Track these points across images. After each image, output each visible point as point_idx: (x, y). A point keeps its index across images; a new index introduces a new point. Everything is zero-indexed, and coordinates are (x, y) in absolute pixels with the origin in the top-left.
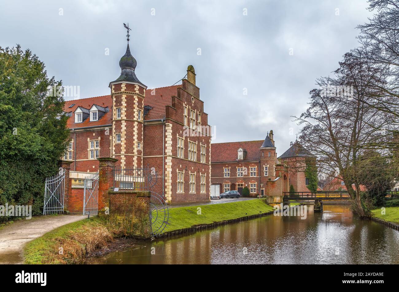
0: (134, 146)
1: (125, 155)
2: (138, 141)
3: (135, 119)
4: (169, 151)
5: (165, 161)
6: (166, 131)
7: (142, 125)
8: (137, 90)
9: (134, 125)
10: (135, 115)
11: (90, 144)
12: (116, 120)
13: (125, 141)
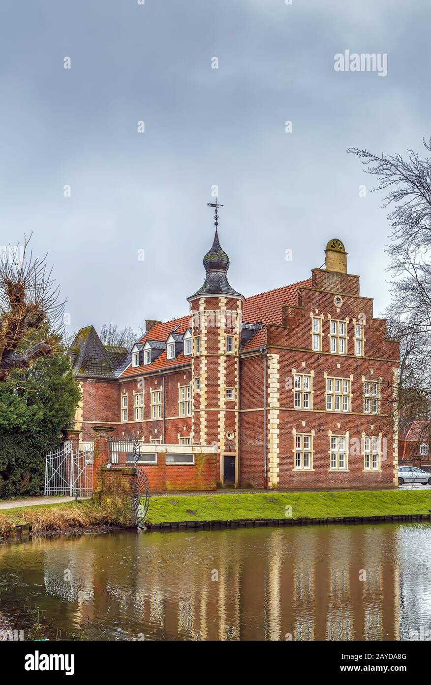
0: (219, 396)
1: (205, 411)
2: (226, 388)
3: (220, 352)
4: (274, 399)
5: (267, 417)
6: (268, 367)
7: (237, 359)
8: (223, 304)
9: (220, 361)
10: (221, 345)
11: (180, 392)
12: (195, 356)
13: (206, 389)
